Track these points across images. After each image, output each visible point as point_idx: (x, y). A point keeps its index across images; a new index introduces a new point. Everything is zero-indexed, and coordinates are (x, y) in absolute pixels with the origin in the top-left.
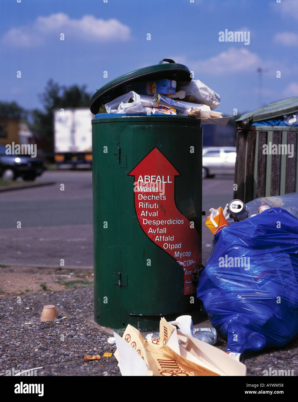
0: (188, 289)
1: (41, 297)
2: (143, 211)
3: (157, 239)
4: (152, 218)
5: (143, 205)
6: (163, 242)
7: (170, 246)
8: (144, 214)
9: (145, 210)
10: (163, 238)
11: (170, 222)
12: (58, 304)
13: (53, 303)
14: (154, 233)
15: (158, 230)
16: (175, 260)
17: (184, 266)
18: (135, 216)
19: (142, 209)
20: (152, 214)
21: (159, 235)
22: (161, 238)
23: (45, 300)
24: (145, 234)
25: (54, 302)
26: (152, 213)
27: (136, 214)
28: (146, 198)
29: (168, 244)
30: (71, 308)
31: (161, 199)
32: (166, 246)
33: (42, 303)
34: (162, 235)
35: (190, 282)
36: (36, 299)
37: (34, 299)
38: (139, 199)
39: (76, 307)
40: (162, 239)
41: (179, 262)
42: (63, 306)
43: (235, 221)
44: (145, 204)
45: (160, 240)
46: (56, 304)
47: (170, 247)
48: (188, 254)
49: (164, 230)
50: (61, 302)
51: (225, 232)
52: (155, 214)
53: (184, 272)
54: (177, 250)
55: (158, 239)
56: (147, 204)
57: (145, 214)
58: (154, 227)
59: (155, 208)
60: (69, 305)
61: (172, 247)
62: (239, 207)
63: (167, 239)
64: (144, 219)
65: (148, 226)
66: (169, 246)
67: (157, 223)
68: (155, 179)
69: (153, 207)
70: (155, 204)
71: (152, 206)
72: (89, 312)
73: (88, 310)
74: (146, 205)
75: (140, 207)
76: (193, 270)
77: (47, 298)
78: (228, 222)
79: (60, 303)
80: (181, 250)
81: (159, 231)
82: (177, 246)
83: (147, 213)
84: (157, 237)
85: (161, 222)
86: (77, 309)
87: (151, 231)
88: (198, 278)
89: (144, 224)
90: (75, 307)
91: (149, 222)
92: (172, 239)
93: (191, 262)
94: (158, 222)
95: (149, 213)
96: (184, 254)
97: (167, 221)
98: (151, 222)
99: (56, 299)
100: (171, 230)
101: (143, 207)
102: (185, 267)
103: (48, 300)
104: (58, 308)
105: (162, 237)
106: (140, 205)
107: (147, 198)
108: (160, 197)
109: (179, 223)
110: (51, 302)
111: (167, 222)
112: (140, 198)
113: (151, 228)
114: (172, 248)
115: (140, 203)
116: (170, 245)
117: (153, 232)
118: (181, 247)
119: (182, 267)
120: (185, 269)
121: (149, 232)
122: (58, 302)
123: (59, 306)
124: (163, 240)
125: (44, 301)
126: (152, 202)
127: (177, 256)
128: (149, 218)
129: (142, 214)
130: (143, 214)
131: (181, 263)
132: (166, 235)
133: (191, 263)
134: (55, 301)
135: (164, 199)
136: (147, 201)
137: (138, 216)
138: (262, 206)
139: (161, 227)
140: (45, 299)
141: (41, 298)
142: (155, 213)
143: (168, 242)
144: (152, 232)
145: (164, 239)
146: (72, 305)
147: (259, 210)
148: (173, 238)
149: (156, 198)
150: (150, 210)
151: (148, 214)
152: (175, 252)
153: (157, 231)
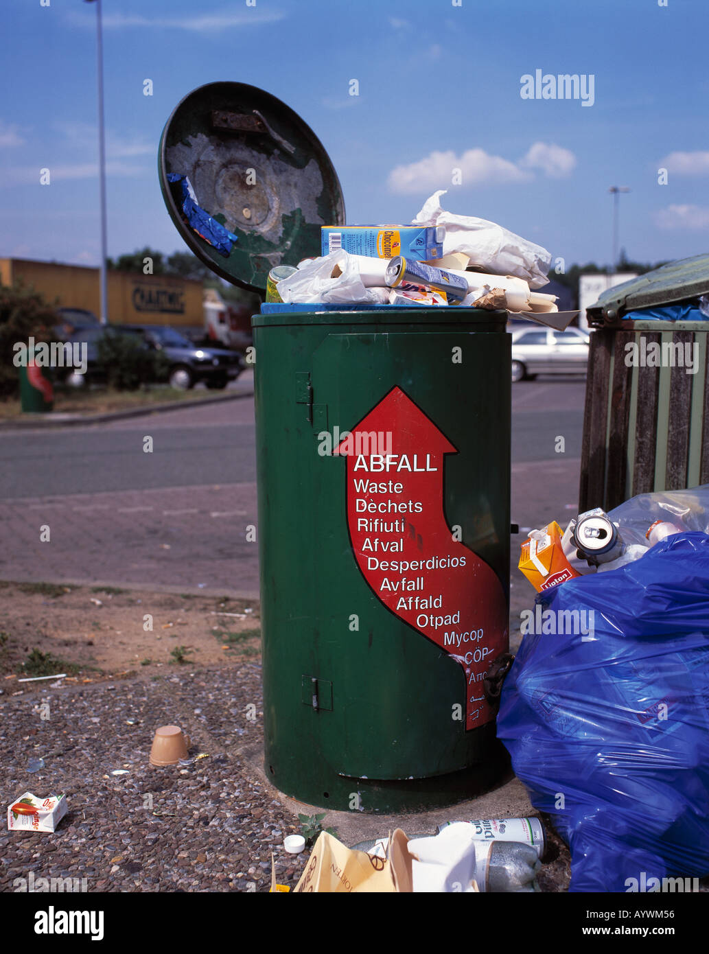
0: (474, 715)
1: (166, 688)
2: (367, 539)
3: (402, 604)
4: (388, 556)
5: (368, 526)
6: (415, 612)
7: (434, 620)
8: (370, 547)
9: (372, 536)
10: (417, 601)
11: (434, 563)
12: (197, 711)
13: (189, 706)
14: (395, 590)
15: (403, 582)
16: (445, 651)
17: (466, 662)
18: (349, 551)
19: (364, 534)
20: (390, 546)
21: (406, 594)
22: (410, 601)
23: (173, 695)
24: (374, 592)
25: (189, 703)
26: (388, 543)
27: (352, 546)
28: (376, 507)
29: (429, 617)
30: (222, 722)
31: (411, 511)
32: (422, 621)
33: (164, 704)
34: (414, 594)
35: (481, 699)
36: (154, 695)
37: (151, 692)
38: (358, 511)
39: (234, 721)
40: (413, 604)
41: (455, 656)
42: (206, 715)
43: (590, 564)
44: (373, 521)
45: (408, 607)
46: (194, 709)
47: (434, 623)
48: (477, 635)
49: (420, 584)
50: (206, 704)
51: (565, 595)
52: (397, 546)
53: (466, 678)
54: (449, 628)
55: (405, 606)
56: (376, 523)
57: (373, 546)
58: (395, 577)
59: (397, 530)
60: (220, 714)
61: (436, 622)
62: (602, 534)
63: (427, 604)
64: (369, 559)
65: (380, 575)
66: (429, 620)
67: (401, 568)
68: (396, 463)
69: (392, 530)
70: (397, 523)
71: (389, 528)
72: (259, 735)
73: (259, 728)
74: (373, 525)
75: (359, 530)
76: (489, 670)
77: (178, 690)
78: (574, 565)
79: (201, 707)
80: (458, 629)
81: (406, 585)
82: (450, 619)
83: (376, 543)
84: (400, 601)
85: (411, 566)
86: (235, 725)
87: (386, 585)
88: (500, 688)
89: (369, 568)
90: (232, 719)
91: (381, 565)
92: (438, 603)
93: (484, 653)
94: (404, 566)
95: (382, 543)
96: (467, 637)
97: (426, 562)
98: (388, 565)
99: (195, 695)
100: (435, 583)
101: (367, 530)
102: (468, 666)
103: (178, 698)
104: (196, 720)
105: (414, 599)
106: (359, 525)
107: (377, 509)
108: (408, 506)
109: (454, 564)
110: (184, 704)
111: (424, 564)
112: (361, 508)
113: (386, 579)
114: (436, 624)
115: (359, 520)
116: (432, 618)
117: (392, 589)
118: (458, 621)
119: (462, 666)
120: (468, 671)
121: (383, 587)
122: (198, 704)
123: (198, 716)
124: (417, 608)
125: (170, 700)
126: (389, 518)
127: (449, 643)
128: (381, 555)
129: (364, 547)
130: (367, 545)
131: (459, 658)
132: (423, 594)
133: (483, 655)
134: (193, 699)
135: (419, 510)
136: (377, 515)
137: (355, 550)
138: (656, 524)
139: (411, 575)
140: (173, 693)
141: (166, 690)
142: (397, 543)
143: (429, 612)
144: (389, 587)
145: (419, 604)
146: (226, 713)
147: (649, 534)
148: (440, 601)
149: (399, 508)
150: (385, 537)
151: (379, 545)
152: (446, 634)
153: (400, 586)
